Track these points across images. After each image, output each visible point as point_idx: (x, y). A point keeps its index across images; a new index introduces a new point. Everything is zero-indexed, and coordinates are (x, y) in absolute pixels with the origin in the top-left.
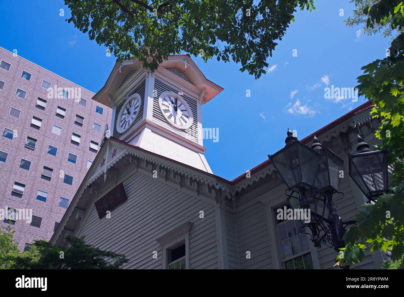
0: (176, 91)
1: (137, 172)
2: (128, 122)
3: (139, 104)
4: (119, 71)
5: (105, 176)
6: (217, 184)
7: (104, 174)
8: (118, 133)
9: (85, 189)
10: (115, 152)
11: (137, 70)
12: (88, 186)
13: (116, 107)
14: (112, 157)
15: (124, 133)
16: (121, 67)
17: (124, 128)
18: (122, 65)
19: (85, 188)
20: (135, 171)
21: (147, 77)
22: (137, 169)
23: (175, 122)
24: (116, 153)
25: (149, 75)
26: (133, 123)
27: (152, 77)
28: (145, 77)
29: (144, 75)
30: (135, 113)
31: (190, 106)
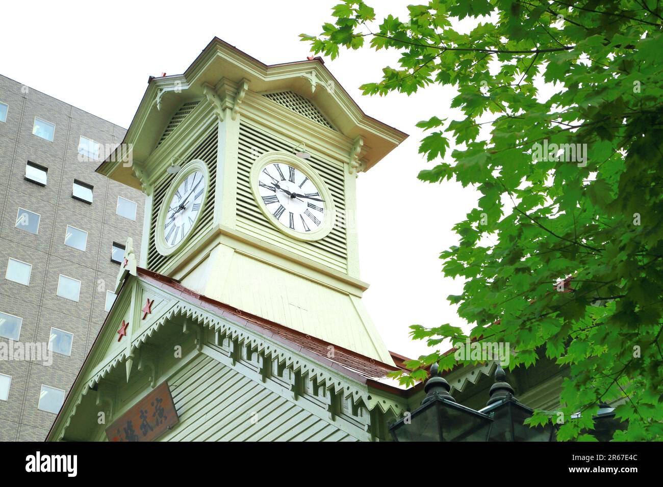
0: (292, 148)
1: (200, 354)
2: (180, 229)
3: (205, 185)
4: (156, 105)
5: (128, 365)
6: (369, 398)
7: (125, 360)
8: (159, 254)
9: (83, 396)
10: (150, 307)
11: (197, 103)
12: (90, 388)
13: (152, 189)
14: (144, 318)
15: (172, 256)
16: (160, 94)
17: (172, 244)
18: (163, 91)
19: (84, 392)
20: (195, 353)
21: (222, 121)
22: (201, 348)
23: (291, 226)
24: (152, 308)
25: (225, 116)
26: (191, 234)
27: (233, 119)
28: (216, 119)
29: (215, 116)
30: (196, 207)
31: (326, 182)
